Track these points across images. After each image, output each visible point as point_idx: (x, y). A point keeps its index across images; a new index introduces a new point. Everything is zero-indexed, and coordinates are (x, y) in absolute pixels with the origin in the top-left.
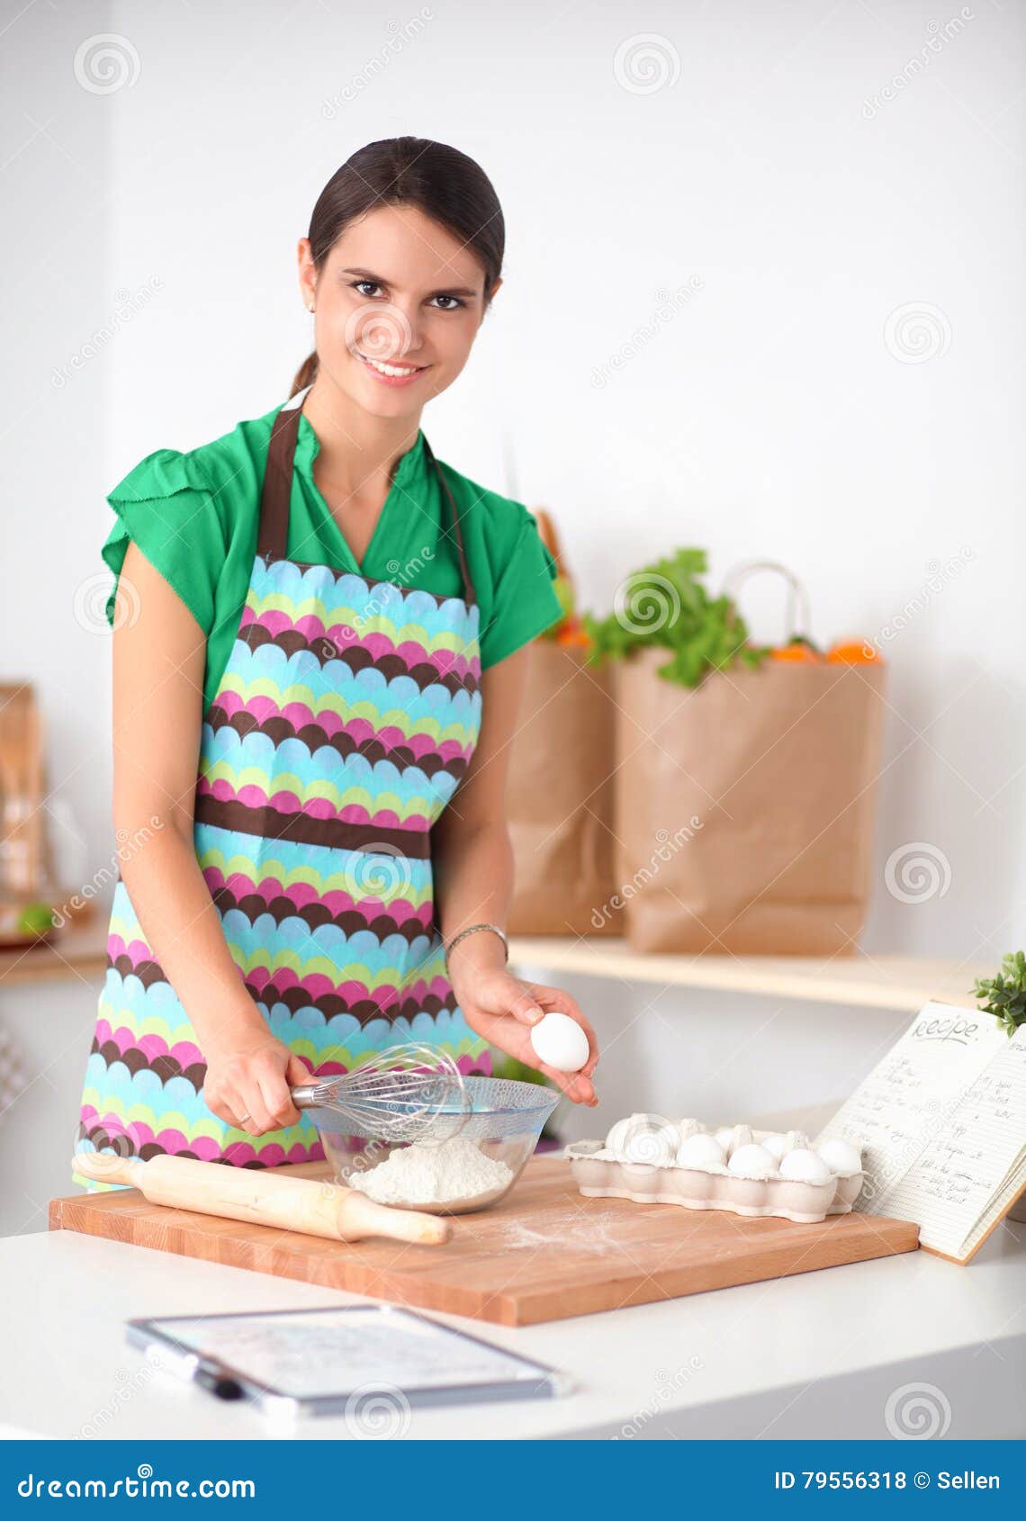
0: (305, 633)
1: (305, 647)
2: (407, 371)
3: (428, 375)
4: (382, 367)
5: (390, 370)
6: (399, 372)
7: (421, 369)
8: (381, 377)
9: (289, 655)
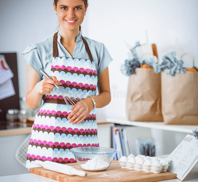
0: (62, 68)
1: (62, 71)
2: (73, 21)
3: (77, 21)
4: (69, 21)
5: (70, 21)
6: (72, 21)
7: (76, 20)
8: (69, 23)
9: (60, 72)
